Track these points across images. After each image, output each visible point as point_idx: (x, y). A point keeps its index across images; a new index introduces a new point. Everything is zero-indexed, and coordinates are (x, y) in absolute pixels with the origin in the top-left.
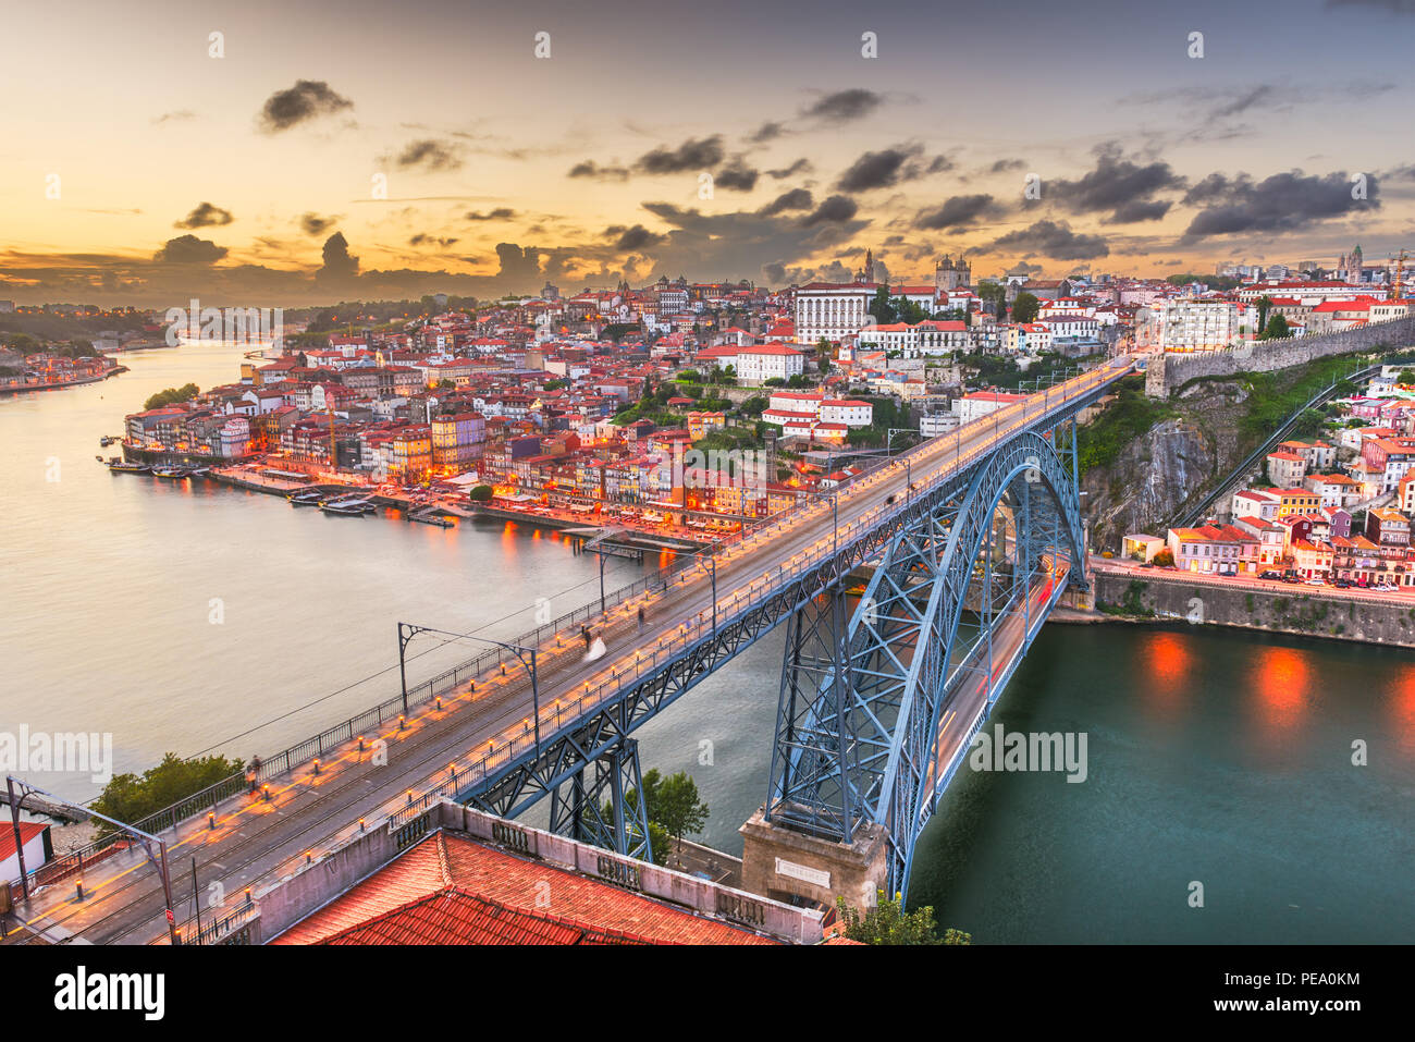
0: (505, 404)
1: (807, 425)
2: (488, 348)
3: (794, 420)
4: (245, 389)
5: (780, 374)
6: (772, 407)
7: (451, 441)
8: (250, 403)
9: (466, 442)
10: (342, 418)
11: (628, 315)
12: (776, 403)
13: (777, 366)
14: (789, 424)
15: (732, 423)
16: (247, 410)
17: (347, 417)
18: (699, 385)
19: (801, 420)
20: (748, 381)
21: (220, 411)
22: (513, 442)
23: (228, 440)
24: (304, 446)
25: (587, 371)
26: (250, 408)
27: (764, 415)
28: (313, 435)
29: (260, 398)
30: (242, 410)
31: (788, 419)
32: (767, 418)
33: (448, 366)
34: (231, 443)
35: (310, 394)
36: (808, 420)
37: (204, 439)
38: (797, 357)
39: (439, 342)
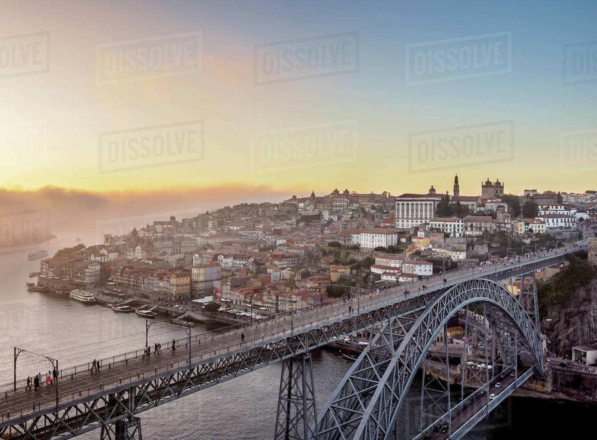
0: (235, 258)
1: (394, 274)
2: (235, 228)
3: (388, 271)
4: (102, 247)
5: (384, 245)
6: (376, 263)
7: (202, 278)
8: (103, 255)
9: (210, 279)
10: (149, 264)
11: (314, 210)
12: (379, 261)
13: (382, 240)
14: (385, 273)
15: (354, 271)
16: (101, 258)
17: (151, 263)
18: (340, 250)
19: (392, 271)
20: (366, 248)
21: (87, 259)
22: (232, 279)
23: (89, 274)
24: (126, 279)
25: (285, 241)
26: (103, 258)
27: (371, 268)
28: (131, 273)
29: (109, 253)
30: (98, 259)
31: (384, 270)
32: (373, 270)
33: (212, 237)
34: (90, 276)
35: (134, 251)
36: (396, 272)
37: (77, 273)
38: (394, 235)
39: (210, 224)
